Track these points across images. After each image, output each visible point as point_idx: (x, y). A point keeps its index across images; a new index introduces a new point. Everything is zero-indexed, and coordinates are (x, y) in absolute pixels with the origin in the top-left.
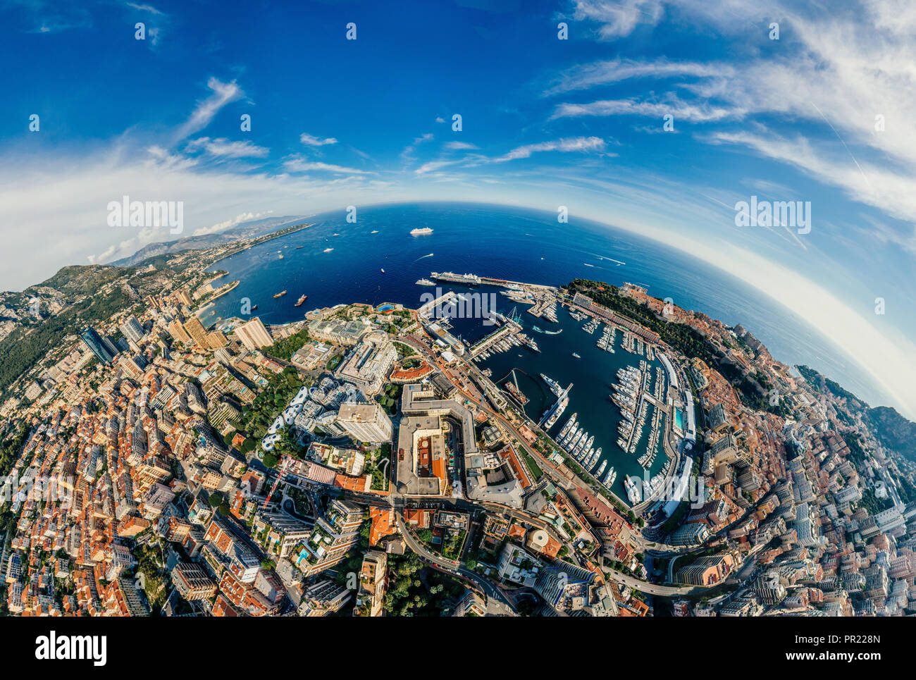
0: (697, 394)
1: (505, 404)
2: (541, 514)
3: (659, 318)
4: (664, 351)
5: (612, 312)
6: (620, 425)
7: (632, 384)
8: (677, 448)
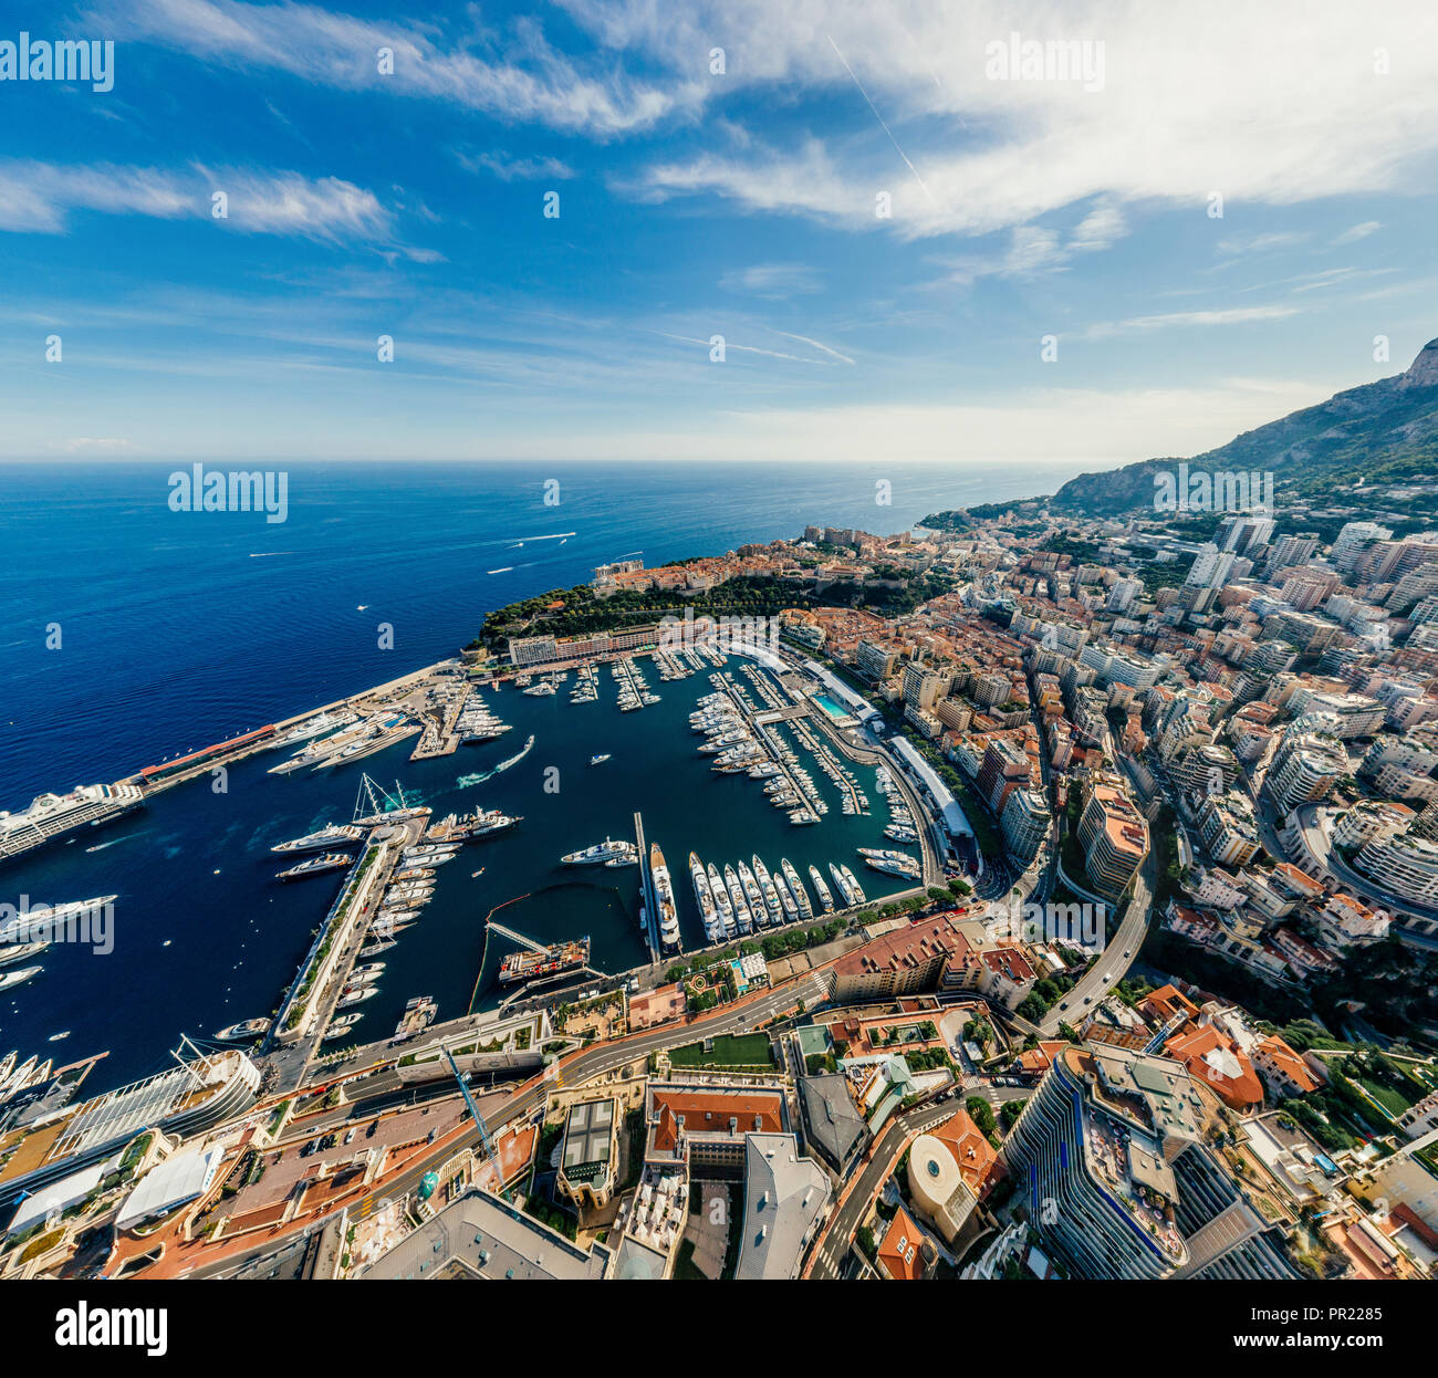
0: (821, 656)
2: (867, 1118)
3: (688, 593)
5: (605, 635)
6: (770, 795)
7: (727, 722)
8: (867, 743)
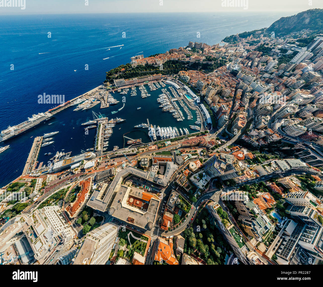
0: (188, 84)
1: (136, 149)
3: (156, 66)
4: (167, 79)
5: (136, 78)
6: (173, 116)
7: (165, 101)
8: (195, 105)
